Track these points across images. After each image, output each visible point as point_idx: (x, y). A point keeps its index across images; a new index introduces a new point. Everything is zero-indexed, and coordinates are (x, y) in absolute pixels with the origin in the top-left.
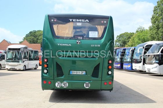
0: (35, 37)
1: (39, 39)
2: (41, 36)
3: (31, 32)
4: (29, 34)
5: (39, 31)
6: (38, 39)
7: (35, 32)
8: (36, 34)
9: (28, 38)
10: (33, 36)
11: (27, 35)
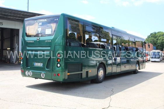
0: (155, 37)
1: (159, 39)
2: (161, 37)
3: (151, 34)
4: (150, 35)
5: (159, 32)
6: (157, 39)
7: (155, 33)
8: (156, 35)
9: (149, 39)
10: (153, 37)
11: (148, 36)
